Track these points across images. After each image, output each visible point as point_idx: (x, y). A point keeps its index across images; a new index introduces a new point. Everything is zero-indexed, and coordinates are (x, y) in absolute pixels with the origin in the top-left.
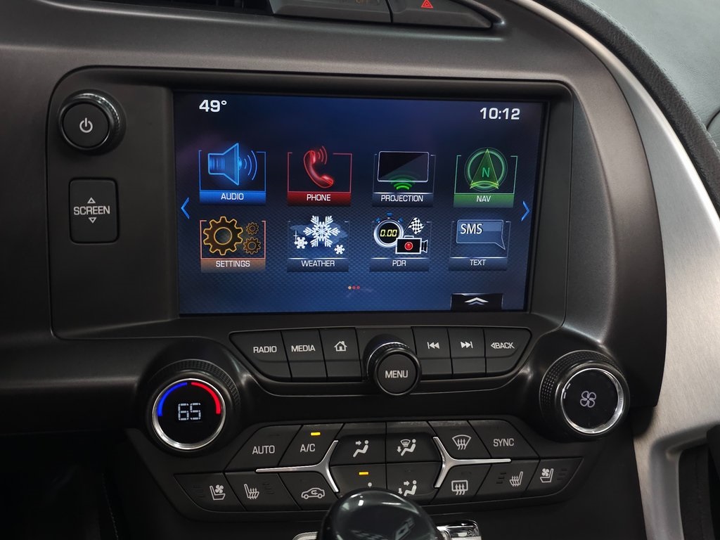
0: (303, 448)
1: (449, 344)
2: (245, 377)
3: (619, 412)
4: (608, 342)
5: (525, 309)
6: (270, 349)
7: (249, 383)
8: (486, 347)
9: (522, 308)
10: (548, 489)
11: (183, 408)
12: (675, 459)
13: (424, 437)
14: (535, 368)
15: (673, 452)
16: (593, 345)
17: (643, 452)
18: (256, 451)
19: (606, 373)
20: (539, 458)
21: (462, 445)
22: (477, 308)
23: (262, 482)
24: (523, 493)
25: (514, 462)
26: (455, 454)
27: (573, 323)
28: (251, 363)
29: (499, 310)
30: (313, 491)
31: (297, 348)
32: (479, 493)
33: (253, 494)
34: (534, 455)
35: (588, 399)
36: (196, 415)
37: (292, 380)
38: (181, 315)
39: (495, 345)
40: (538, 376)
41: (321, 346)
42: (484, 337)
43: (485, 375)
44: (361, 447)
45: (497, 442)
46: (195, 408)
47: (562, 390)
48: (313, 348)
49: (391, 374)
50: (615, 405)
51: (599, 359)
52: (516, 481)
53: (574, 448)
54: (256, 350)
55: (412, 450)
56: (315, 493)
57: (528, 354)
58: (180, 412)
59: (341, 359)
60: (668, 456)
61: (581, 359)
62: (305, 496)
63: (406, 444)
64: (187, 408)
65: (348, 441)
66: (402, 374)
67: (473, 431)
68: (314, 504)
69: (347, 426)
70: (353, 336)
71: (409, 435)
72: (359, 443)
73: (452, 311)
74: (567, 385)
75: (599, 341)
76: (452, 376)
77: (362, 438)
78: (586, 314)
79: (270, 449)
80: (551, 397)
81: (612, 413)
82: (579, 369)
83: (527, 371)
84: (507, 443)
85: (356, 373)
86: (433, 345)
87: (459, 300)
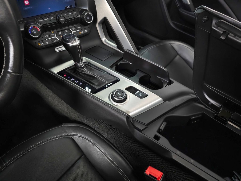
0: (52, 35)
1: (67, 14)
2: (40, 25)
3: (93, 18)
4: (89, 9)
5: (76, 7)
6: (41, 20)
7: (41, 26)
8: (73, 13)
9: (75, 7)
10: (86, 33)
11: (33, 31)
12: (101, 25)
13: (68, 29)
14: (80, 16)
15: (101, 24)
16: (86, 10)
17: (97, 26)
18: (45, 37)
19: (89, 13)
20: (84, 29)
21: (74, 29)
22: (69, 8)
23: (48, 41)
24: (84, 34)
25: (82, 30)
26: (73, 31)
27: (83, 7)
28: (40, 23)
29: (72, 8)
30: (56, 40)
31: (45, 19)
32: (78, 35)
33: (47, 43)
34: (83, 28)
35: (88, 18)
36: (36, 32)
37: (47, 24)
38: (24, 18)
39: (74, 13)
40: (81, 17)
41: (49, 18)
42: (72, 12)
43: (74, 18)
44: (60, 33)
45: (78, 28)
46: (35, 31)
47: (85, 17)
48: (48, 19)
49: (61, 20)
50: (92, 18)
51: (88, 12)
52: (82, 33)
53: (88, 26)
54: (39, 21)
55: (67, 32)
56: (56, 41)
57: (79, 13)
58: (33, 32)
59: (52, 20)
60: (100, 25)
61: (86, 12)
62: (55, 41)
63: (66, 31)
64: (34, 31)
65: (58, 32)
66: (63, 19)
67: (75, 27)
68: (56, 42)
69: (57, 30)
70: (53, 16)
71: (66, 29)
72: (59, 32)
73: (66, 9)
74: (85, 16)
75: (87, 9)
76: (70, 19)
77: (60, 31)
78: (84, 6)
79: (47, 36)
80: (84, 19)
81: (92, 19)
82: (86, 14)
83: (79, 16)
84: (80, 27)
85: (56, 21)
86: (65, 15)
87: (66, 7)
